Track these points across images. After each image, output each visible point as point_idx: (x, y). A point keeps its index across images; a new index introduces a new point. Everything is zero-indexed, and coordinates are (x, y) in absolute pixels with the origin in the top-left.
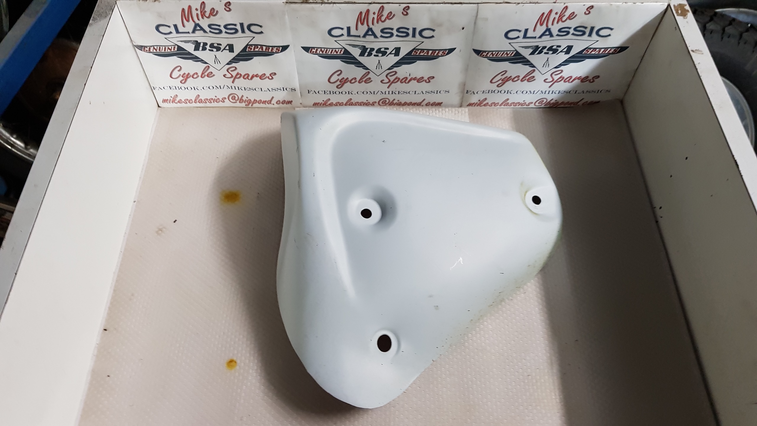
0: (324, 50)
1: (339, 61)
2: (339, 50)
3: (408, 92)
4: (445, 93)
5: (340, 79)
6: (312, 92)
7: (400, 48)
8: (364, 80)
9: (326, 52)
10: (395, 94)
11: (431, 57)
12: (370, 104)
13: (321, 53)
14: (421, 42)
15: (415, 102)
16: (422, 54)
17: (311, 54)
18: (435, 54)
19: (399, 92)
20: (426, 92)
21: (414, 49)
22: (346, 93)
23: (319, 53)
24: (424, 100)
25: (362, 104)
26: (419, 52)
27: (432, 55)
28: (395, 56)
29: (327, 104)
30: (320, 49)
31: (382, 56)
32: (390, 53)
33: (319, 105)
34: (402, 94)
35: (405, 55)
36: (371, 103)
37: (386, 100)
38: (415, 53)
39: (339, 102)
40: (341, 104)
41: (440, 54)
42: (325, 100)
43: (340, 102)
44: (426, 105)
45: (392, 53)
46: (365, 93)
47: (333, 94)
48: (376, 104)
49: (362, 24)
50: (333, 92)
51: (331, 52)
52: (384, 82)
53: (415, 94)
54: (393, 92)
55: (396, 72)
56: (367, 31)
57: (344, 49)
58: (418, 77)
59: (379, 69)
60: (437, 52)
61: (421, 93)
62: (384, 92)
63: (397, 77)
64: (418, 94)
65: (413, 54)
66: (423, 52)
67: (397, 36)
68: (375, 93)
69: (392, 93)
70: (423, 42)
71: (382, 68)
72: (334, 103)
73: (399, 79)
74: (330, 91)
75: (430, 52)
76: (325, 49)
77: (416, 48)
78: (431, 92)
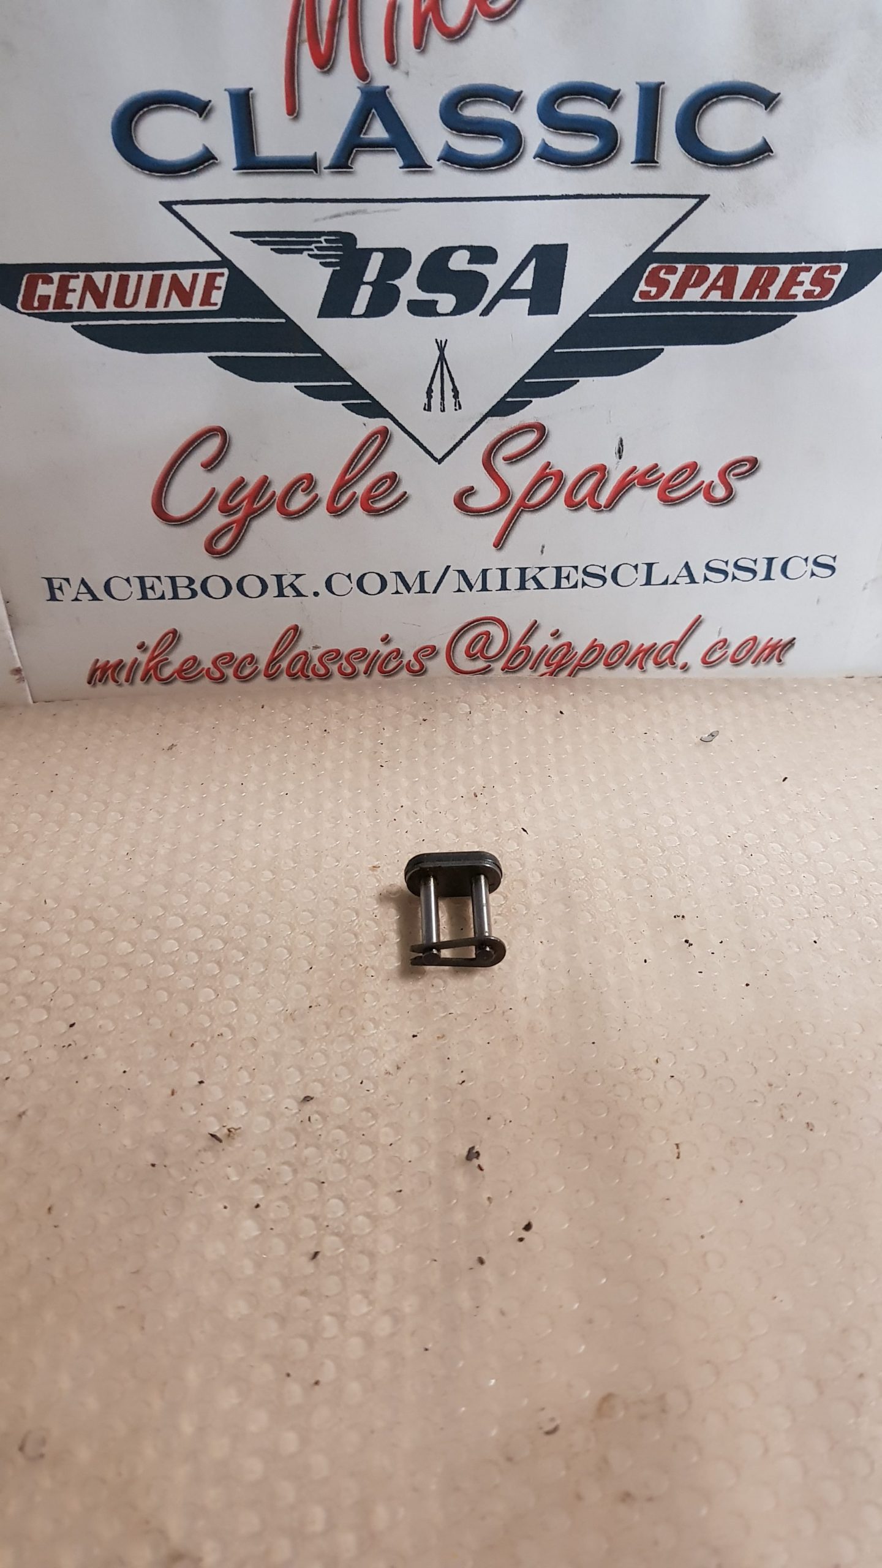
0: (109, 278)
1: (201, 359)
2: (195, 277)
3: (608, 575)
4: (813, 574)
5: (223, 489)
6: (70, 592)
7: (565, 247)
8: (360, 489)
9: (119, 301)
10: (540, 586)
11: (749, 313)
12: (405, 662)
13: (90, 306)
14: (695, 201)
15: (647, 645)
16: (693, 295)
17: (31, 318)
18: (774, 290)
19: (559, 569)
20: (708, 567)
21: (649, 256)
22: (265, 587)
23: (81, 305)
24: (697, 622)
25: (362, 667)
26: (674, 280)
27: (754, 299)
28: (532, 311)
29: (167, 672)
30: (82, 275)
31: (454, 312)
32: (507, 292)
33: (123, 675)
34: (575, 586)
35: (594, 308)
36: (409, 657)
37: (488, 633)
38: (654, 290)
39: (232, 656)
40: (247, 672)
41: (798, 292)
42: (151, 643)
43: (240, 654)
44: (706, 662)
45: (515, 287)
46: (372, 583)
47: (194, 594)
48: (437, 666)
49: (325, 63)
50: (191, 581)
51: (152, 301)
52: (473, 503)
53: (648, 582)
54: (529, 574)
55: (542, 431)
56: (360, 122)
57: (226, 271)
58: (668, 470)
59: (443, 410)
60: (785, 269)
61: (678, 576)
62: (474, 576)
63: (549, 463)
64: (666, 582)
65: (641, 292)
66: (697, 284)
67: (547, 155)
68: (429, 586)
69: (523, 587)
70: (703, 198)
71: (458, 406)
72: (207, 664)
73: (560, 476)
74: (173, 579)
75: (745, 272)
76: (115, 276)
77: (657, 250)
78: (736, 566)
